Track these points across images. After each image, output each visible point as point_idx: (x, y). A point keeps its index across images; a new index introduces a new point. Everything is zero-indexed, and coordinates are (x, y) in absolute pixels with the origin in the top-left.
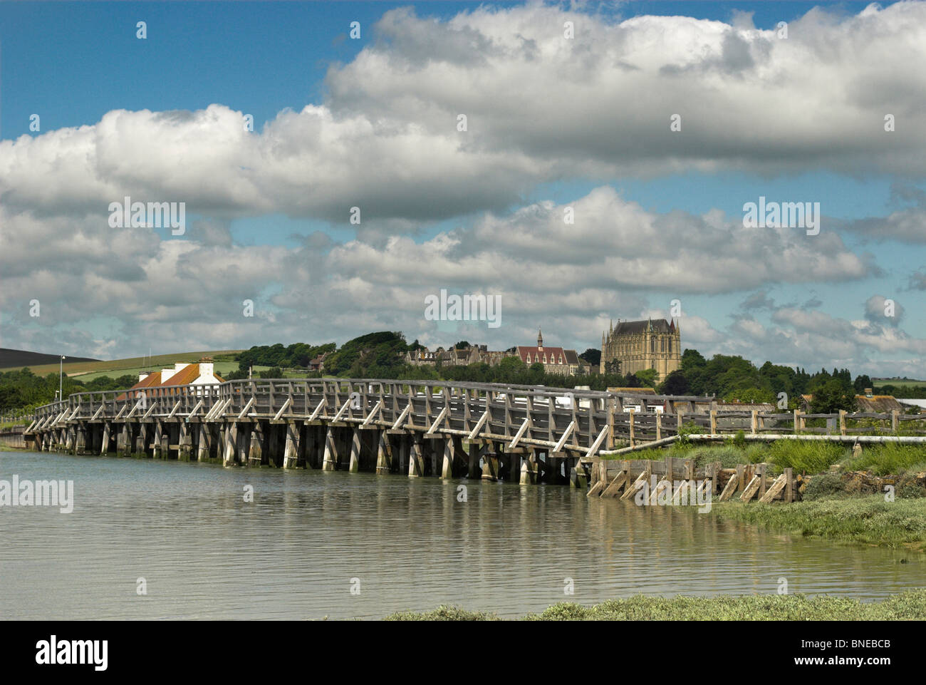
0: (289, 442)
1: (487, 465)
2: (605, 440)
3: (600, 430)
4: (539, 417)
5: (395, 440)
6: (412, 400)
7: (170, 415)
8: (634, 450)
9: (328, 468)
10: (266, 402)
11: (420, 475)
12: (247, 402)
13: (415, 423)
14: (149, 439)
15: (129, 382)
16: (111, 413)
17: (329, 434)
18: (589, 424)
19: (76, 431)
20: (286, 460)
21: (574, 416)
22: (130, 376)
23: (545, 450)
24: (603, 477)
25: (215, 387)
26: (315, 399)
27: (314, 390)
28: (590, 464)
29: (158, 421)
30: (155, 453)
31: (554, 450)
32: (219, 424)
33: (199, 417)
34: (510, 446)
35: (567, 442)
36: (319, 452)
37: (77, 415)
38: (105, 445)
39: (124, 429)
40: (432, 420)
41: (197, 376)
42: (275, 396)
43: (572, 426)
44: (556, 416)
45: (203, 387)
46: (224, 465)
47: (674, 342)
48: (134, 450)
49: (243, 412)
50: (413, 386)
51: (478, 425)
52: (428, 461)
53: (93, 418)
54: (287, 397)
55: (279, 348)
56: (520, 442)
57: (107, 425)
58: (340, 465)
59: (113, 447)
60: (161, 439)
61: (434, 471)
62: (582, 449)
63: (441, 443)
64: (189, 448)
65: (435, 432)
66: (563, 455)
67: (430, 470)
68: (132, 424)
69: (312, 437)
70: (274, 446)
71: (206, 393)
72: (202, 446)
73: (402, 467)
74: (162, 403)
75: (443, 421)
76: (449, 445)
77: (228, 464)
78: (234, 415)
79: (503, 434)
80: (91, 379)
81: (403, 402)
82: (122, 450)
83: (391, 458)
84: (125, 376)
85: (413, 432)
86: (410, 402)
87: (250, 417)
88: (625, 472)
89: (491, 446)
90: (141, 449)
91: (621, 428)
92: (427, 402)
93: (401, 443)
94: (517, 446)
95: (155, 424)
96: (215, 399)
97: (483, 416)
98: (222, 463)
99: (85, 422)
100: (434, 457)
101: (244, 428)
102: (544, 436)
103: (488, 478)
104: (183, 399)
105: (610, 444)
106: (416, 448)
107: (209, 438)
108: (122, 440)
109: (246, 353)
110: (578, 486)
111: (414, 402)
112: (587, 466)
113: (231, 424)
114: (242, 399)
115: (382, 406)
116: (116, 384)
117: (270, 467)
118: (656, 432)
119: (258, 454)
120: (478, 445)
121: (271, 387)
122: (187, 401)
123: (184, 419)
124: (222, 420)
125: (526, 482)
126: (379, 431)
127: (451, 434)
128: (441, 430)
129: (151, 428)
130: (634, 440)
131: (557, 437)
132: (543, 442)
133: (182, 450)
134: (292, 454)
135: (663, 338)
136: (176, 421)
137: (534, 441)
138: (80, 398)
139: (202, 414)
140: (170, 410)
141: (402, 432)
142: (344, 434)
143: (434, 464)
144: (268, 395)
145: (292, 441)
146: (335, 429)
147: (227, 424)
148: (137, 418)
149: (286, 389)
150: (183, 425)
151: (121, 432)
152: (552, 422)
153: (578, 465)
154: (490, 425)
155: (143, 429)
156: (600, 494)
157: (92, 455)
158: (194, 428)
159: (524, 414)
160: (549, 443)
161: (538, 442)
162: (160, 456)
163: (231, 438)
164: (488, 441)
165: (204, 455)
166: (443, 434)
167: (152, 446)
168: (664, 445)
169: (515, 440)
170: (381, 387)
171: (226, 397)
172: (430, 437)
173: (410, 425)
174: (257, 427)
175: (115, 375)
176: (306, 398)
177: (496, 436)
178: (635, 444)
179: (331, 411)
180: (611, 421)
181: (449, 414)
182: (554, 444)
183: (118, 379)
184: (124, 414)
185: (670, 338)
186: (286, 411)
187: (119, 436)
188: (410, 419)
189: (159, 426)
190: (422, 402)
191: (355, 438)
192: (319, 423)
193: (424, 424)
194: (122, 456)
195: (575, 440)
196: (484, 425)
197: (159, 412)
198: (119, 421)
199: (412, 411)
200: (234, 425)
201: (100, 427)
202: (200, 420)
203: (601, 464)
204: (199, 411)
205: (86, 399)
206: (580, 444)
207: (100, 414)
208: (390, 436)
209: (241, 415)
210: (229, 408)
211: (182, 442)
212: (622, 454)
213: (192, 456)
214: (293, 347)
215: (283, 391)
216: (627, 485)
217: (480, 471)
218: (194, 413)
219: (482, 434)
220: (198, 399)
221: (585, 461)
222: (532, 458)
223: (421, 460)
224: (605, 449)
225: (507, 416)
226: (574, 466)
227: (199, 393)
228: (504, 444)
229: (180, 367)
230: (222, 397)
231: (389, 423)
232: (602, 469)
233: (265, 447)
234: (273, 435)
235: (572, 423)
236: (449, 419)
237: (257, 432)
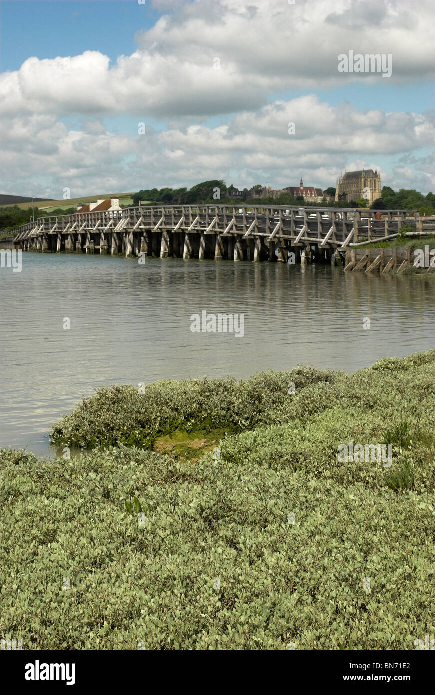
0: (163, 243)
1: (280, 254)
2: (352, 237)
3: (349, 231)
4: (312, 225)
5: (225, 240)
6: (235, 216)
7: (95, 229)
8: (371, 243)
9: (186, 257)
10: (149, 220)
11: (241, 260)
12: (138, 220)
13: (237, 230)
14: (84, 243)
15: (71, 211)
16: (61, 229)
17: (187, 238)
18: (342, 229)
19: (42, 239)
20: (162, 253)
21: (333, 223)
22: (73, 208)
23: (315, 244)
24: (353, 259)
25: (120, 212)
26: (178, 217)
27: (176, 212)
28: (344, 252)
29: (88, 232)
30: (87, 251)
31: (322, 244)
32: (123, 233)
33: (111, 229)
34: (295, 242)
35: (329, 239)
36: (181, 248)
37: (42, 230)
38: (59, 247)
39: (69, 237)
40: (247, 228)
41: (110, 206)
42: (154, 216)
43: (332, 229)
44: (322, 224)
45: (113, 212)
46: (127, 256)
47: (377, 183)
48: (75, 249)
49: (136, 225)
50: (235, 208)
51: (275, 230)
52: (245, 252)
53: (51, 232)
54: (161, 216)
55: (155, 191)
56: (300, 240)
57: (59, 235)
58: (193, 255)
59: (63, 248)
60: (90, 243)
61: (249, 258)
62: (338, 243)
63: (252, 242)
64: (106, 248)
65: (249, 235)
66: (327, 247)
67: (246, 257)
68: (73, 234)
69: (177, 239)
70: (155, 245)
71: (115, 215)
72: (113, 246)
73: (230, 256)
74: (90, 221)
75: (254, 228)
76: (257, 242)
77: (129, 256)
78: (131, 227)
79: (290, 235)
80: (52, 211)
81: (229, 218)
82: (68, 249)
83: (223, 251)
84: (71, 209)
85: (236, 235)
86: (234, 217)
87: (140, 229)
88: (367, 256)
89: (283, 243)
90: (79, 249)
91: (361, 231)
92: (244, 218)
93: (229, 242)
94: (299, 242)
95: (87, 234)
96: (120, 219)
97: (278, 225)
98: (125, 256)
99: (47, 234)
100: (248, 250)
101: (137, 235)
102: (315, 236)
103: (281, 262)
104: (102, 219)
105: (355, 239)
106: (238, 245)
107: (117, 242)
108: (68, 244)
109: (137, 194)
110: (336, 265)
111: (236, 217)
112: (341, 253)
113: (129, 233)
114: (135, 218)
115: (218, 221)
116: (66, 213)
117: (153, 257)
118: (384, 232)
119: (145, 250)
120: (274, 242)
121: (152, 211)
122: (104, 220)
123: (103, 231)
124: (124, 231)
125: (305, 263)
126: (216, 235)
127: (259, 236)
128: (253, 234)
129: (84, 236)
130: (370, 237)
131: (323, 236)
132: (315, 240)
133: (102, 249)
134: (165, 250)
135: (370, 180)
136: (98, 232)
137: (309, 239)
138: (43, 220)
139: (113, 227)
140: (95, 226)
141: (230, 235)
142: (195, 237)
143: (249, 254)
144: (150, 216)
145: (165, 242)
146: (190, 235)
147: (127, 233)
148: (76, 231)
149: (161, 212)
150: (102, 234)
151: (68, 239)
152: (319, 227)
153: (336, 253)
154: (282, 230)
155: (80, 237)
156: (351, 270)
157: (52, 252)
158: (109, 236)
159: (303, 223)
160: (318, 240)
161: (311, 239)
162: (90, 253)
163: (130, 241)
164: (281, 240)
165: (115, 251)
166: (254, 236)
167: (85, 247)
168: (389, 240)
169: (297, 238)
170: (216, 209)
171: (126, 218)
172: (247, 238)
173: (234, 231)
174: (145, 235)
175: (65, 208)
176: (173, 217)
177: (286, 237)
178: (371, 240)
179: (187, 224)
180: (356, 226)
181: (257, 225)
182: (321, 240)
183: (67, 210)
184: (69, 229)
185: (375, 181)
186: (161, 225)
187: (66, 241)
188: (234, 227)
189: (89, 235)
190: (241, 218)
191: (202, 240)
192: (180, 231)
193: (242, 230)
194: (69, 253)
195: (334, 237)
196: (279, 230)
197: (88, 227)
198: (66, 233)
199: (235, 223)
200: (132, 234)
201: (55, 236)
202: (112, 231)
203: (352, 251)
204: (111, 226)
205: (47, 220)
206: (337, 240)
207: (55, 229)
208: (222, 238)
209: (135, 228)
210: (128, 224)
211: (102, 244)
212: (364, 245)
213: (108, 252)
214: (163, 190)
215: (159, 213)
216: (369, 264)
217: (277, 258)
218: (108, 227)
219: (277, 236)
220: (110, 219)
221: (341, 250)
222: (308, 249)
223: (241, 252)
224: (352, 243)
225: (293, 225)
226: (333, 253)
227: (111, 216)
228: (290, 241)
229: (100, 202)
230: (124, 218)
231: (221, 231)
232: (352, 255)
233: (149, 245)
234: (154, 239)
235: (332, 227)
236: (257, 227)
237: (145, 237)
